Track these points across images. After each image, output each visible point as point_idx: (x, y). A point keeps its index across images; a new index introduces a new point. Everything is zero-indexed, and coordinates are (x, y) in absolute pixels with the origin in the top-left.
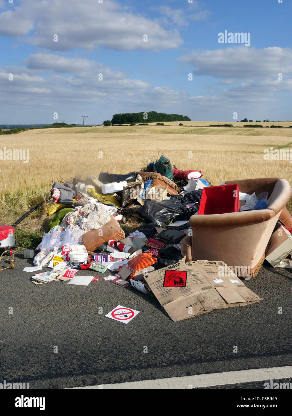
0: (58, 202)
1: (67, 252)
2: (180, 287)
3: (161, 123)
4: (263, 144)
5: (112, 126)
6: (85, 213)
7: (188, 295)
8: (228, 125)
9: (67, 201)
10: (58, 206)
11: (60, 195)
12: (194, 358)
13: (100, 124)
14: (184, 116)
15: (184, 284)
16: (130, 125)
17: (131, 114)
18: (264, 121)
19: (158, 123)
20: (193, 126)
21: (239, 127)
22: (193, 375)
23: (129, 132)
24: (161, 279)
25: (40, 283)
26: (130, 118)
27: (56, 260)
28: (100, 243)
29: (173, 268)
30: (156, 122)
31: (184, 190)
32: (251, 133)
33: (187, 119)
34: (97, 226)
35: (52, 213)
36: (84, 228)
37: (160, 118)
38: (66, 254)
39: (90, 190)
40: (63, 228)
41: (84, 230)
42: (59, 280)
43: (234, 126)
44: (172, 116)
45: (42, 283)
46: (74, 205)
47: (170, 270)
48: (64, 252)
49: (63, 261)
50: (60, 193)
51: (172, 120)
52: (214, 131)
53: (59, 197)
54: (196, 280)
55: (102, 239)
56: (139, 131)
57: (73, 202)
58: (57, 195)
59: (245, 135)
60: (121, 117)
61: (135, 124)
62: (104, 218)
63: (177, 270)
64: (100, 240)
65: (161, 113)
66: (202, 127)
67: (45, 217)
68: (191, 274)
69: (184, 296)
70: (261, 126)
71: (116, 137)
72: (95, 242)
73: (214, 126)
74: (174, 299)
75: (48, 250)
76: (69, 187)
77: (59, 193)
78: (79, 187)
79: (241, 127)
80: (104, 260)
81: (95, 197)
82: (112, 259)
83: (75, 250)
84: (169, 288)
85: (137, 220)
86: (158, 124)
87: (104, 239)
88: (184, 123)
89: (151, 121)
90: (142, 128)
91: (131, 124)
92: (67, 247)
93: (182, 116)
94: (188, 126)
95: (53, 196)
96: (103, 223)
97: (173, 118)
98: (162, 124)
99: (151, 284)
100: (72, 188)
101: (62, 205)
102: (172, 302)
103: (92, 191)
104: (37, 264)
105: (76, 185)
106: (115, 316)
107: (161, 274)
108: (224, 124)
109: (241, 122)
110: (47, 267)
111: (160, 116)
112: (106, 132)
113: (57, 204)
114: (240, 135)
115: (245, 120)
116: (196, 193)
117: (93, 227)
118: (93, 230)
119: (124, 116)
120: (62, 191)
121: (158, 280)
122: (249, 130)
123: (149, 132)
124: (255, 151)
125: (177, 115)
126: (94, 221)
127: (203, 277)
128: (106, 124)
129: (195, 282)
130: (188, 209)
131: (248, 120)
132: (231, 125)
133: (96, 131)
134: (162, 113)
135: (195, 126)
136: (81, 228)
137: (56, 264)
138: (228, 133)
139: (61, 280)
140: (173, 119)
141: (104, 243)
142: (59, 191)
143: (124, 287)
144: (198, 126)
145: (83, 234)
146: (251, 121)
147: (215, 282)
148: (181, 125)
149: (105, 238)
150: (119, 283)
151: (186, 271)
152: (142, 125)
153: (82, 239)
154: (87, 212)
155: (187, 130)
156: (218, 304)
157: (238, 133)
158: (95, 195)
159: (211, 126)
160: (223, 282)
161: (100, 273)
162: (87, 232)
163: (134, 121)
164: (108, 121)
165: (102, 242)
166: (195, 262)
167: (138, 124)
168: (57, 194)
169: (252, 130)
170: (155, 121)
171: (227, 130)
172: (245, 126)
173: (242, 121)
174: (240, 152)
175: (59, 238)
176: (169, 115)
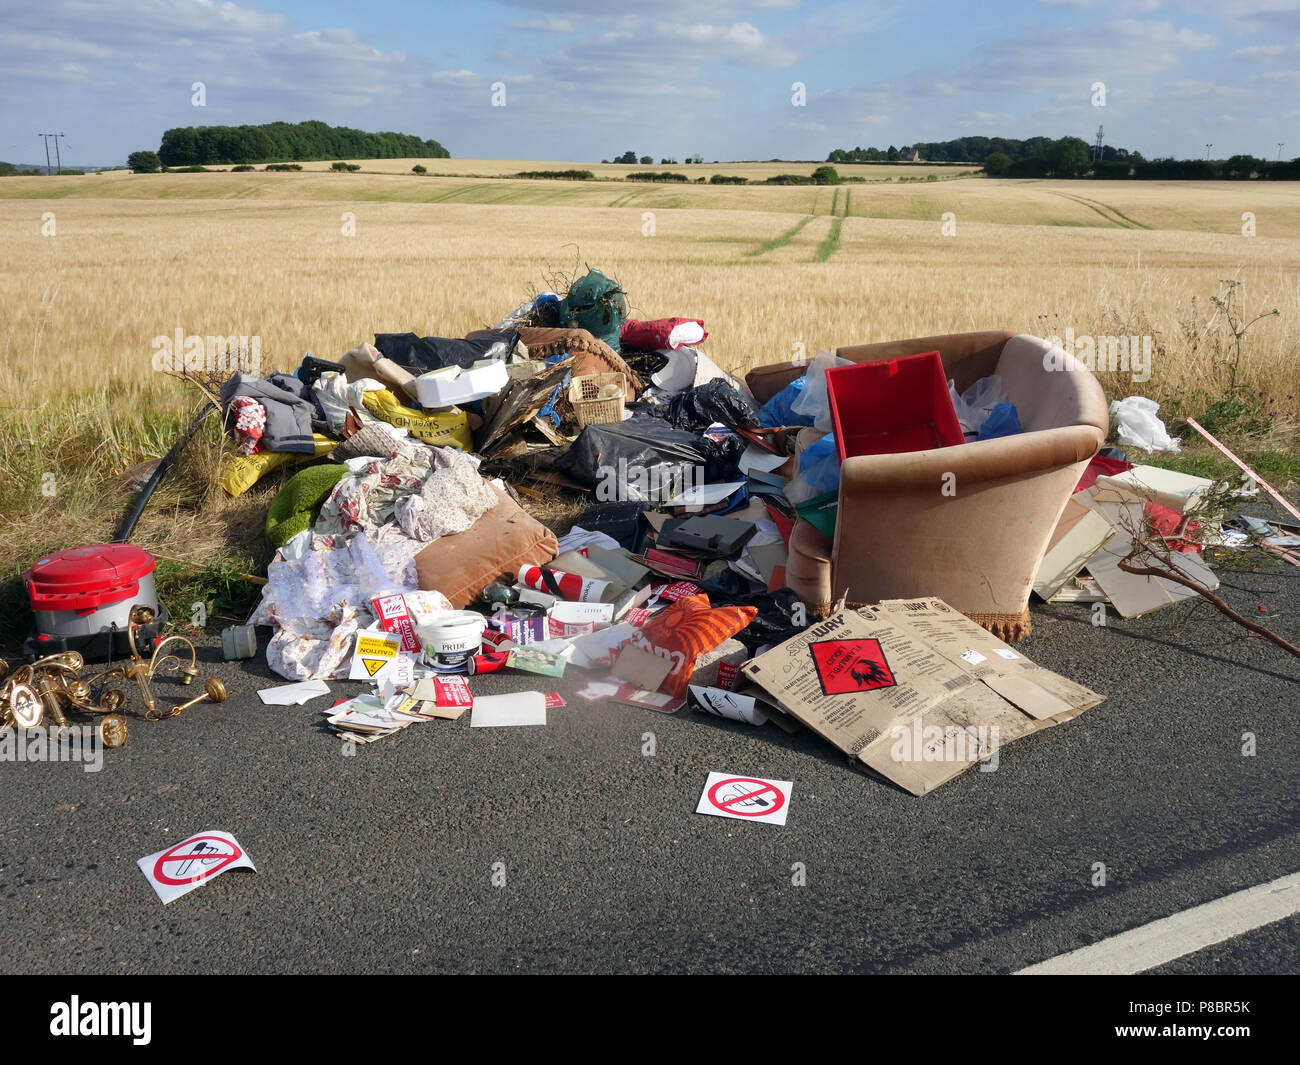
0: (263, 446)
1: (401, 618)
2: (880, 688)
3: (348, 162)
4: (711, 234)
5: (164, 171)
6: (403, 481)
7: (914, 710)
8: (579, 173)
9: (294, 442)
10: (264, 460)
11: (264, 419)
12: (1063, 893)
13: (113, 165)
14: (424, 140)
15: (890, 678)
16: (233, 170)
17: (233, 129)
18: (688, 161)
19: (337, 162)
20: (462, 176)
21: (614, 180)
22: (1101, 939)
23: (232, 194)
24: (804, 672)
25: (373, 738)
26: (229, 145)
27: (371, 651)
28: (484, 579)
29: (828, 632)
30: (327, 159)
31: (652, 385)
32: (655, 202)
33: (435, 150)
34: (459, 523)
35: (244, 487)
36: (417, 532)
37: (339, 146)
38: (396, 625)
39: (373, 396)
40: (330, 537)
41: (419, 540)
42: (430, 719)
43: (597, 174)
44: (383, 140)
45: (381, 734)
46: (334, 454)
47: (821, 639)
48: (390, 622)
49: (397, 654)
50: (266, 414)
51: (384, 153)
52: (535, 194)
53: (263, 427)
54: (915, 662)
55: (489, 566)
56: (269, 190)
57: (316, 444)
58: (254, 423)
59: (637, 206)
60: (196, 141)
61: (253, 166)
62: (480, 493)
63: (845, 638)
64: (485, 570)
65: (343, 126)
66: (492, 177)
67: (219, 505)
68: (893, 644)
69: (905, 715)
70: (681, 179)
71: (197, 213)
72: (468, 579)
73: (531, 175)
74: (879, 729)
75: (307, 622)
76: (289, 390)
77: (262, 412)
78: (329, 386)
79: (621, 180)
80: (532, 635)
81: (400, 423)
82: (560, 628)
83: (422, 611)
84: (845, 698)
85: (558, 494)
86: (337, 168)
87: (498, 562)
88: (430, 164)
89: (307, 156)
90: (280, 181)
91: (235, 166)
92: (393, 604)
93: (417, 139)
94: (443, 176)
95: (238, 425)
96: (479, 510)
97: (387, 146)
98: (352, 169)
99: (781, 692)
100: (299, 392)
101: (277, 456)
102: (877, 740)
103: (383, 400)
104: (298, 673)
105: (318, 381)
106: (728, 807)
107: (798, 656)
108: (564, 171)
109: (615, 162)
110: (347, 681)
111: (340, 138)
112: (145, 192)
113: (257, 453)
114: (621, 206)
115: (629, 158)
116: (712, 393)
117: (450, 526)
118: (451, 534)
119: (206, 134)
120: (272, 405)
121: (798, 676)
122: (645, 190)
123: (309, 194)
124: (704, 256)
125: (399, 137)
126: (450, 505)
127: (927, 651)
128: (140, 163)
129: (915, 669)
130: (718, 446)
131: (638, 157)
132: (588, 172)
133: (106, 191)
134: (346, 129)
135: (468, 176)
136: (404, 533)
137: (377, 666)
138: (580, 200)
139: (436, 718)
140: (388, 152)
141: (499, 579)
142: (262, 406)
143: (673, 714)
144: (477, 177)
145: (417, 552)
146: (646, 161)
147: (969, 661)
148: (419, 170)
149: (500, 559)
150: (645, 704)
151: (873, 637)
152: (278, 169)
153: (418, 571)
154: (408, 474)
155: (442, 190)
156: (1013, 726)
157: (613, 198)
158: (398, 416)
159: (522, 175)
160: (985, 659)
161: (551, 679)
162: (427, 544)
163: (246, 156)
164: (145, 153)
165: (493, 574)
166: (877, 607)
167: (263, 166)
168: (253, 417)
169: (657, 189)
170: (323, 157)
171: (575, 190)
172: (631, 177)
173: (618, 161)
174: (659, 261)
175: (334, 573)
176: (371, 137)
